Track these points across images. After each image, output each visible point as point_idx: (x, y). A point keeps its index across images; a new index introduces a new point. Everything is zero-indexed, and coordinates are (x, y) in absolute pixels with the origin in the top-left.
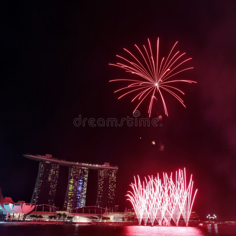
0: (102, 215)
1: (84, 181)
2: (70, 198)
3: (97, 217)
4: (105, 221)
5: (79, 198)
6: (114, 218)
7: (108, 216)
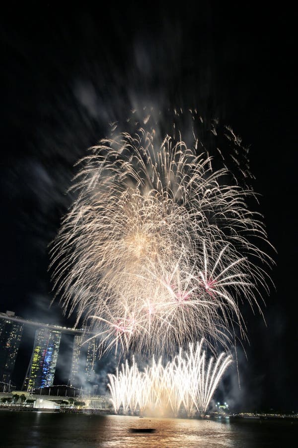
0: (74, 398)
1: (54, 349)
2: (33, 373)
3: (67, 401)
4: (78, 408)
5: (45, 373)
6: (91, 404)
7: (83, 401)
